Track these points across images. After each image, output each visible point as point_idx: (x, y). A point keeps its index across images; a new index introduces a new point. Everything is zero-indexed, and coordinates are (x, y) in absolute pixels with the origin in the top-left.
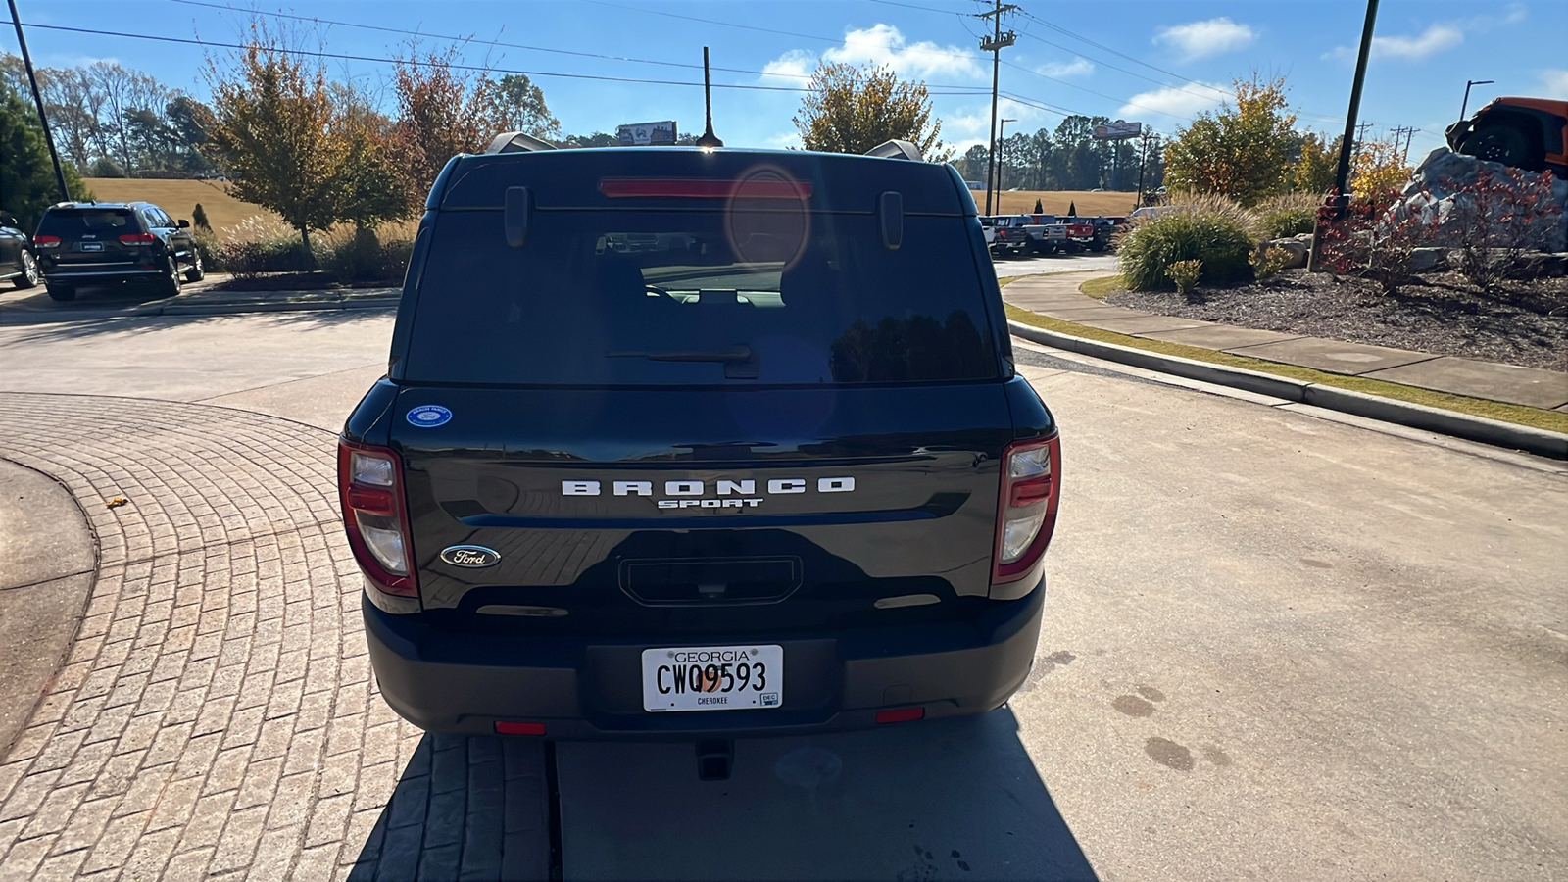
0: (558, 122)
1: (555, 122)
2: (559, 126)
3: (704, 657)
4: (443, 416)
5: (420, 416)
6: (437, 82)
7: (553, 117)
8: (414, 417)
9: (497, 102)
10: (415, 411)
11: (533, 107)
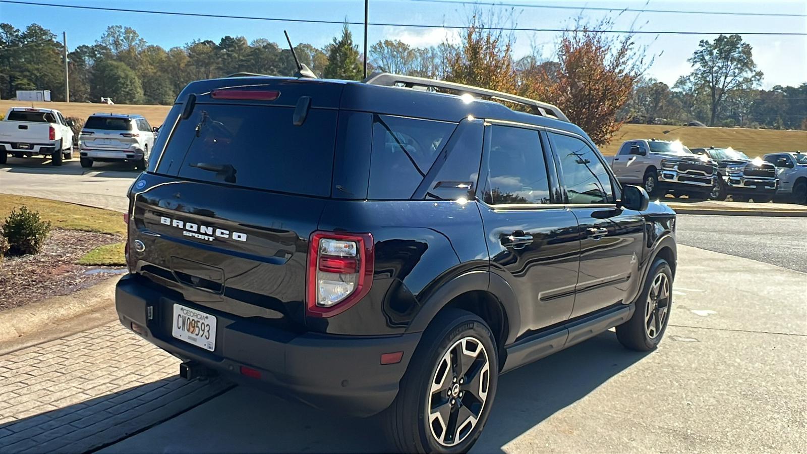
0: (763, 74)
1: (760, 74)
2: (763, 77)
3: (192, 314)
4: (144, 185)
5: (139, 184)
6: (588, 44)
7: (758, 70)
9: (707, 58)
11: (739, 60)
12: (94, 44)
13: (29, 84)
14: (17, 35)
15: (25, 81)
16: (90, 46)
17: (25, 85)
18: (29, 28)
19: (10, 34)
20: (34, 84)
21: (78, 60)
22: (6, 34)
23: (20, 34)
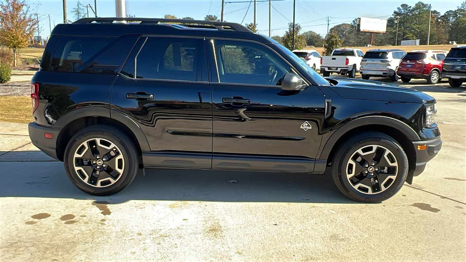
12: (456, 9)
13: (413, 37)
14: (409, 10)
15: (411, 35)
16: (454, 10)
17: (410, 37)
18: (416, 5)
19: (406, 9)
20: (416, 36)
21: (445, 20)
22: (404, 10)
23: (411, 8)
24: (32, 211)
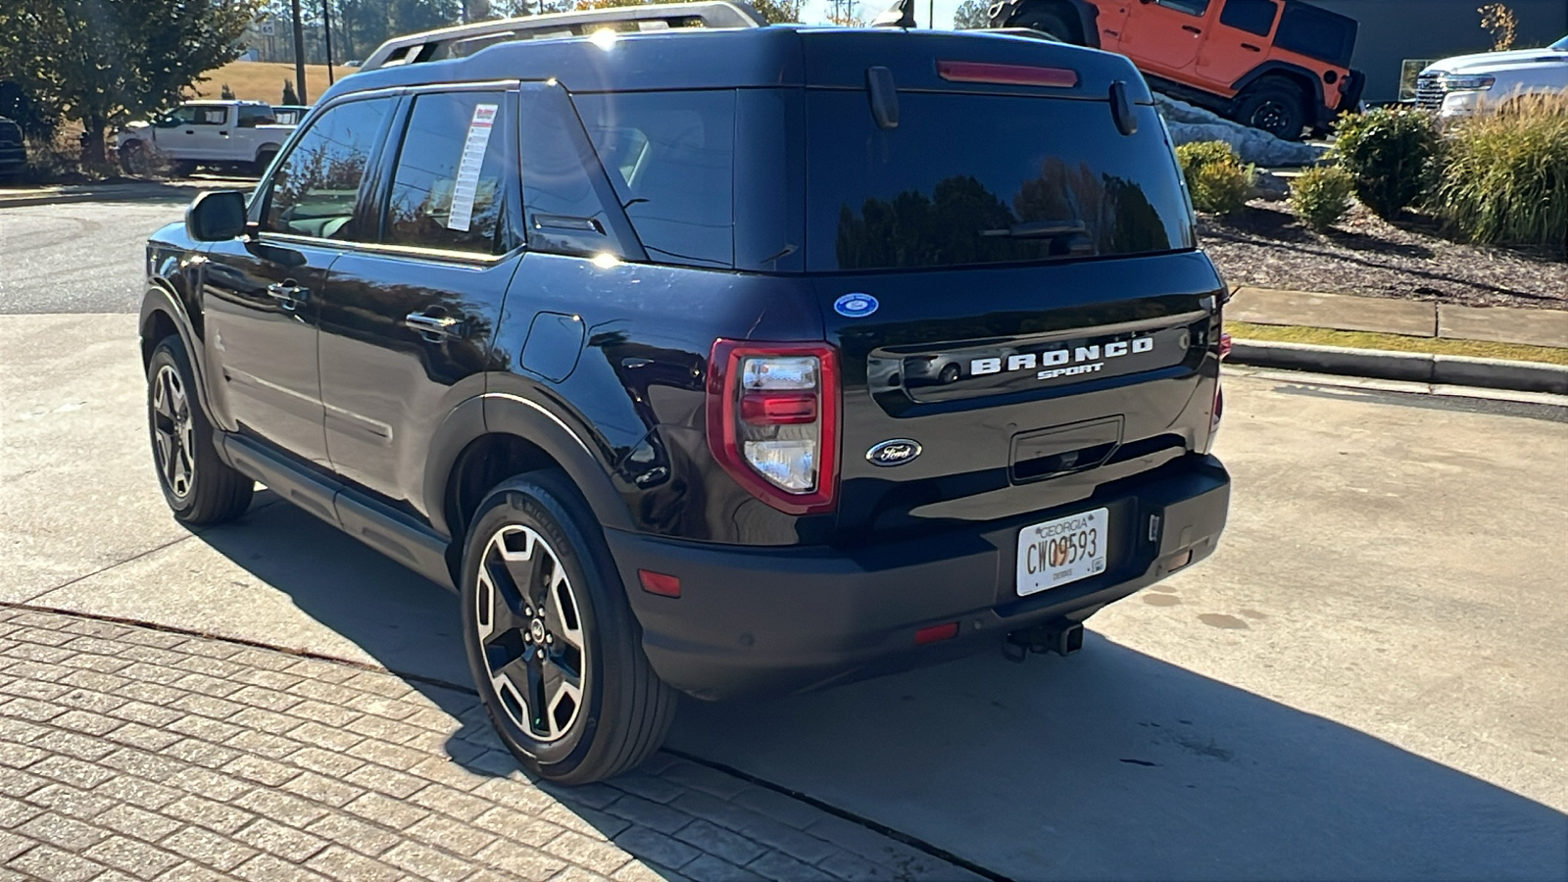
3: (1059, 530)
4: (871, 304)
5: (849, 306)
8: (843, 307)
10: (841, 300)
24: (1243, 640)
